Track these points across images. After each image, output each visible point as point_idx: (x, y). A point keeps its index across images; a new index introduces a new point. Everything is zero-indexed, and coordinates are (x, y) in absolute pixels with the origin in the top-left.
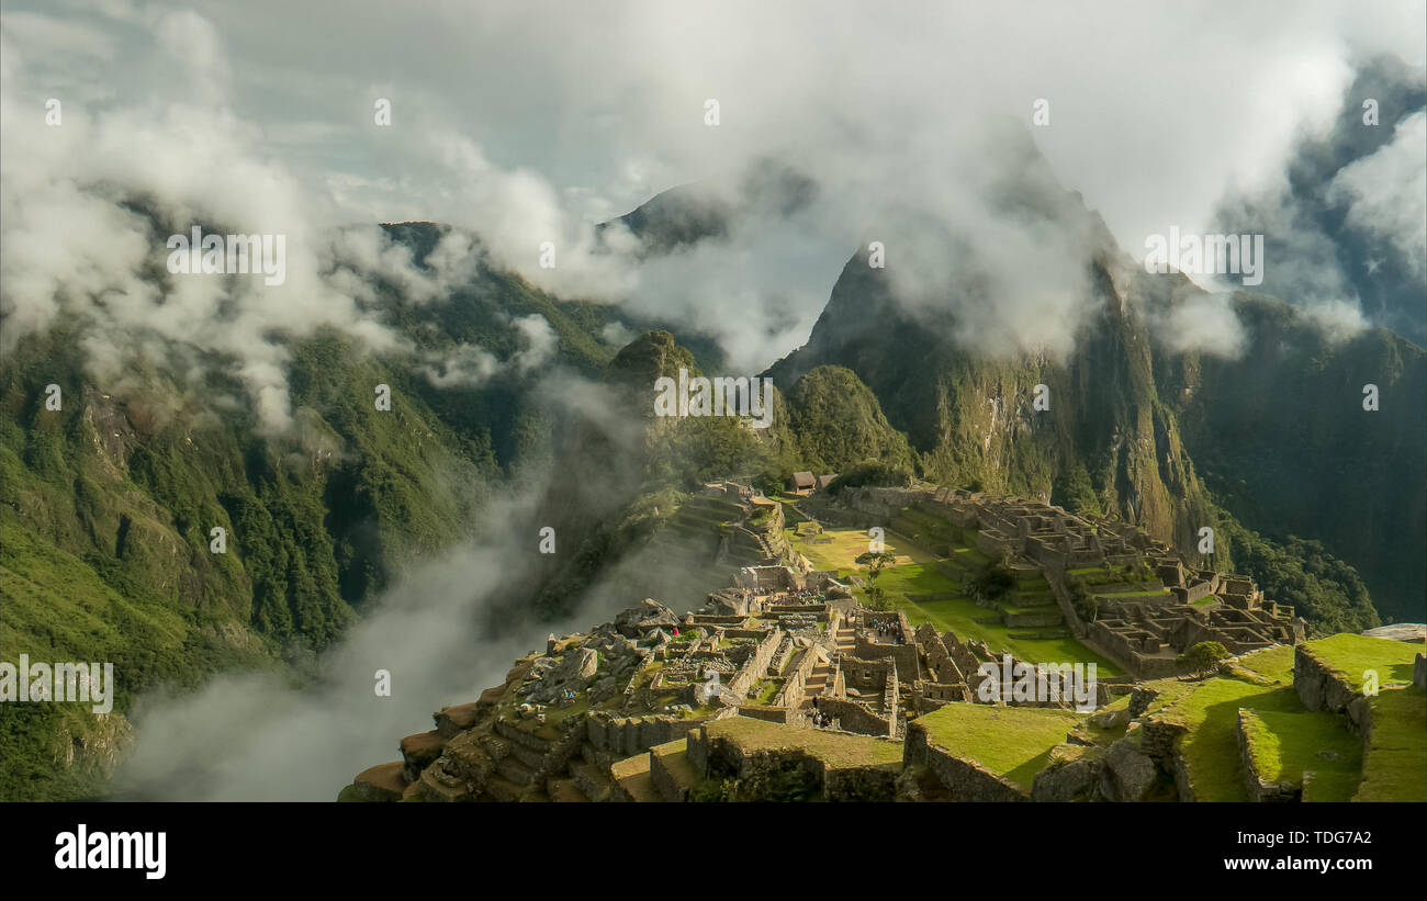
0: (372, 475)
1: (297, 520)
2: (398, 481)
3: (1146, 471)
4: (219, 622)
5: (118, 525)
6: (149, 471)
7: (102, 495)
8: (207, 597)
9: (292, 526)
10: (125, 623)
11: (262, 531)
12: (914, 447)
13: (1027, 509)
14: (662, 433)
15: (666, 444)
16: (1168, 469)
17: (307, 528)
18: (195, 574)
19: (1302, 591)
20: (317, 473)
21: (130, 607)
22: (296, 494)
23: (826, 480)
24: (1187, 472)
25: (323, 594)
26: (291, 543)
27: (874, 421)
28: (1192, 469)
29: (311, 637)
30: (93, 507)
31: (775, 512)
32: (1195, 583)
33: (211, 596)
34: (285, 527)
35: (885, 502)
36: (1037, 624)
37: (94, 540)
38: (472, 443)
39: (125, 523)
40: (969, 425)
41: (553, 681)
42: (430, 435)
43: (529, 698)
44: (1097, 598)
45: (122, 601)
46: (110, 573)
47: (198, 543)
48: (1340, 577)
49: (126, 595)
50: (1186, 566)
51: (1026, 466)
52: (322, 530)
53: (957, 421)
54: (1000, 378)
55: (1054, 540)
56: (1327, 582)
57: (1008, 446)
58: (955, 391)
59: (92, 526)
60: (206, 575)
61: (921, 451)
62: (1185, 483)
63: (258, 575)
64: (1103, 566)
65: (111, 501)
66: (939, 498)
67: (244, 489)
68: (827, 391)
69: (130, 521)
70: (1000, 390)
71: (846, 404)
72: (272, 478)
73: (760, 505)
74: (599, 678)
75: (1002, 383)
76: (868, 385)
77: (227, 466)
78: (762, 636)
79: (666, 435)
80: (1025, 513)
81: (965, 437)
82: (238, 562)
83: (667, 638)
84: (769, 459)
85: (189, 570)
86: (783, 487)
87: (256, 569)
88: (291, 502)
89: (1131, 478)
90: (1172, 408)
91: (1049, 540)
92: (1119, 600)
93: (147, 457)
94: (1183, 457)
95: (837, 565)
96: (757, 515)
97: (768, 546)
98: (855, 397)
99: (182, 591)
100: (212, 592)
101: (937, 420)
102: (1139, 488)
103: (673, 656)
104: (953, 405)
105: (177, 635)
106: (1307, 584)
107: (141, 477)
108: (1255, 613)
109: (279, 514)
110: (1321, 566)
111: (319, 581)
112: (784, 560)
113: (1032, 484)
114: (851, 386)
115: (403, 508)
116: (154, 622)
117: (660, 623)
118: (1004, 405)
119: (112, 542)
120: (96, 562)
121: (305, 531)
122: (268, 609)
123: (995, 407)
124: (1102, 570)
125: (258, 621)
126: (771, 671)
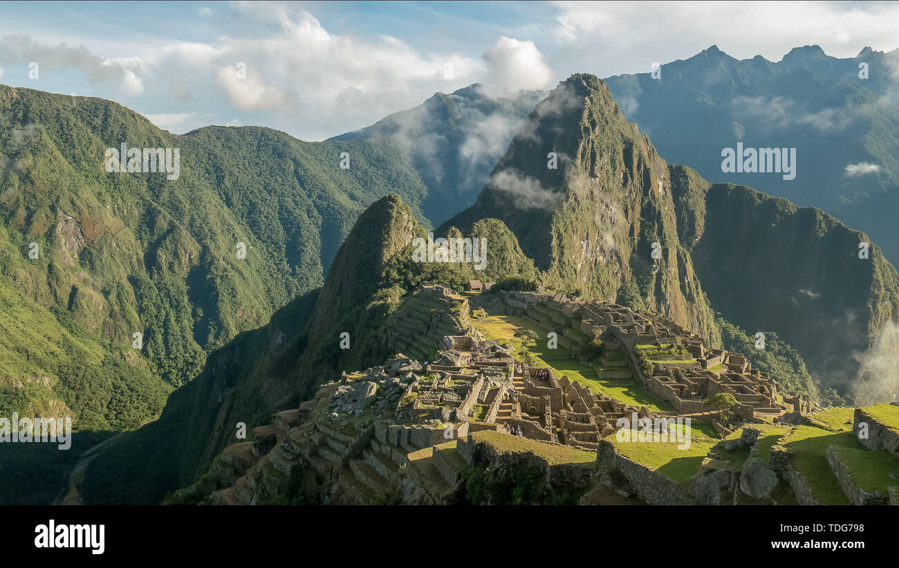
0: (216, 269)
1: (172, 293)
2: (231, 273)
3: (673, 287)
4: (123, 351)
5: (71, 290)
6: (90, 261)
7: (63, 273)
8: (117, 335)
9: (169, 297)
10: (69, 348)
11: (151, 299)
12: (537, 268)
13: (609, 308)
14: (393, 254)
15: (394, 261)
16: (685, 286)
17: (177, 298)
18: (112, 322)
19: (765, 363)
20: (185, 266)
21: (73, 339)
22: (172, 278)
23: (488, 286)
24: (697, 289)
25: (184, 337)
26: (167, 306)
27: (515, 252)
28: (699, 286)
29: (175, 362)
30: (57, 280)
31: (464, 304)
32: (711, 357)
33: (120, 335)
34: (165, 297)
35: (524, 301)
36: (617, 377)
37: (56, 300)
38: (275, 254)
39: (74, 291)
40: (569, 256)
41: (351, 400)
42: (251, 248)
43: (336, 410)
44: (653, 363)
45: (69, 336)
46: (64, 318)
47: (114, 303)
48: (787, 355)
49: (72, 332)
50: (704, 346)
51: (602, 280)
52: (186, 299)
53: (563, 254)
54: (588, 229)
55: (626, 328)
56: (780, 357)
57: (591, 269)
58: (562, 236)
59: (56, 291)
60: (118, 323)
61: (541, 271)
62: (695, 295)
63: (148, 324)
64: (656, 344)
65: (67, 278)
66: (557, 299)
67: (143, 275)
68: (488, 233)
69: (77, 289)
70: (588, 236)
71: (499, 241)
72: (159, 268)
73: (456, 300)
74: (378, 400)
75: (589, 232)
76: (512, 231)
77: (134, 260)
78: (474, 380)
79: (395, 255)
80: (608, 311)
81: (567, 263)
82: (137, 316)
83: (418, 378)
84: (454, 271)
85: (108, 319)
86: (463, 288)
87: (147, 321)
88: (169, 283)
89: (664, 290)
90: (688, 250)
91: (624, 328)
92: (666, 364)
93: (90, 253)
94: (695, 279)
95: (497, 337)
96: (453, 306)
97: (460, 324)
98: (504, 237)
99: (103, 331)
100: (120, 333)
101: (551, 252)
102: (668, 297)
103: (423, 389)
104: (560, 244)
105: (99, 357)
106: (768, 358)
107: (85, 264)
108: (747, 376)
109: (162, 289)
110: (777, 348)
111: (182, 330)
112: (469, 332)
113: (605, 292)
114: (502, 231)
115: (233, 289)
116: (86, 348)
117: (412, 369)
118: (590, 245)
119: (66, 301)
120: (56, 312)
121: (176, 299)
122: (151, 344)
123: (584, 246)
124: (656, 347)
125: (145, 351)
126: (479, 401)
